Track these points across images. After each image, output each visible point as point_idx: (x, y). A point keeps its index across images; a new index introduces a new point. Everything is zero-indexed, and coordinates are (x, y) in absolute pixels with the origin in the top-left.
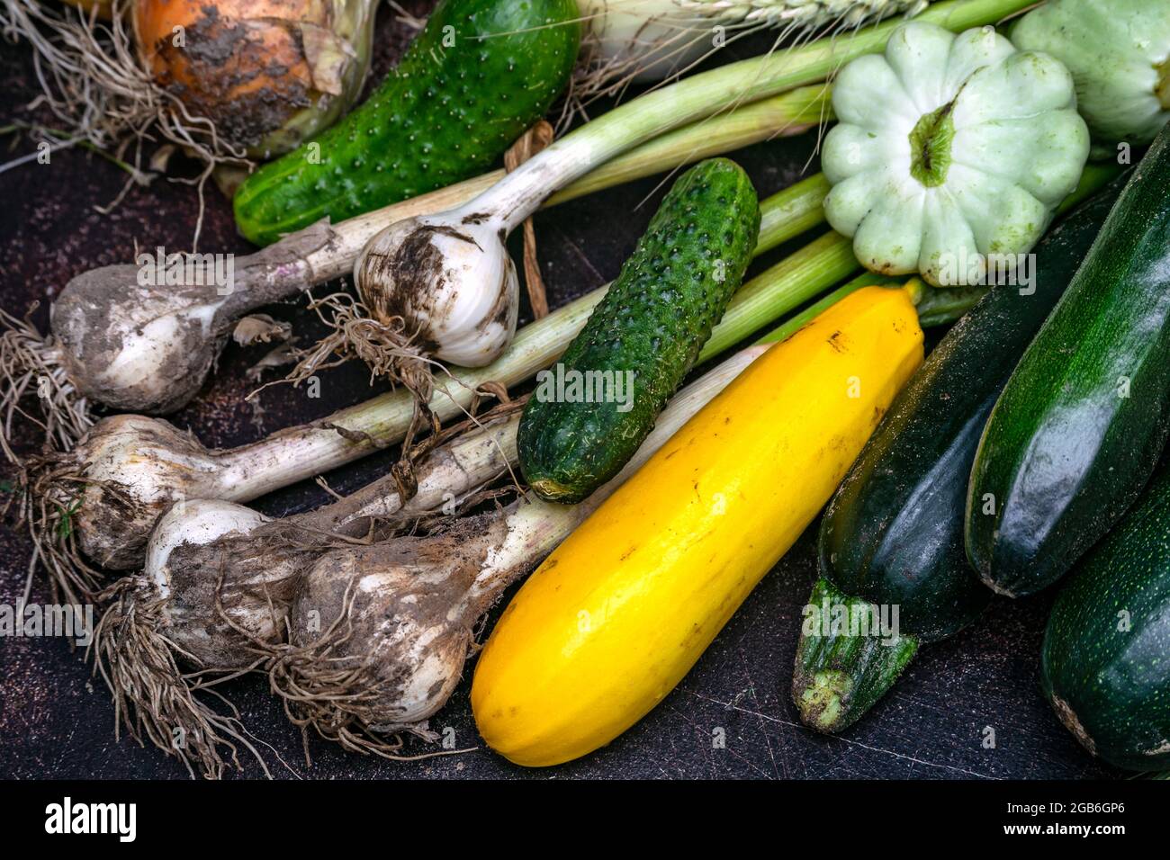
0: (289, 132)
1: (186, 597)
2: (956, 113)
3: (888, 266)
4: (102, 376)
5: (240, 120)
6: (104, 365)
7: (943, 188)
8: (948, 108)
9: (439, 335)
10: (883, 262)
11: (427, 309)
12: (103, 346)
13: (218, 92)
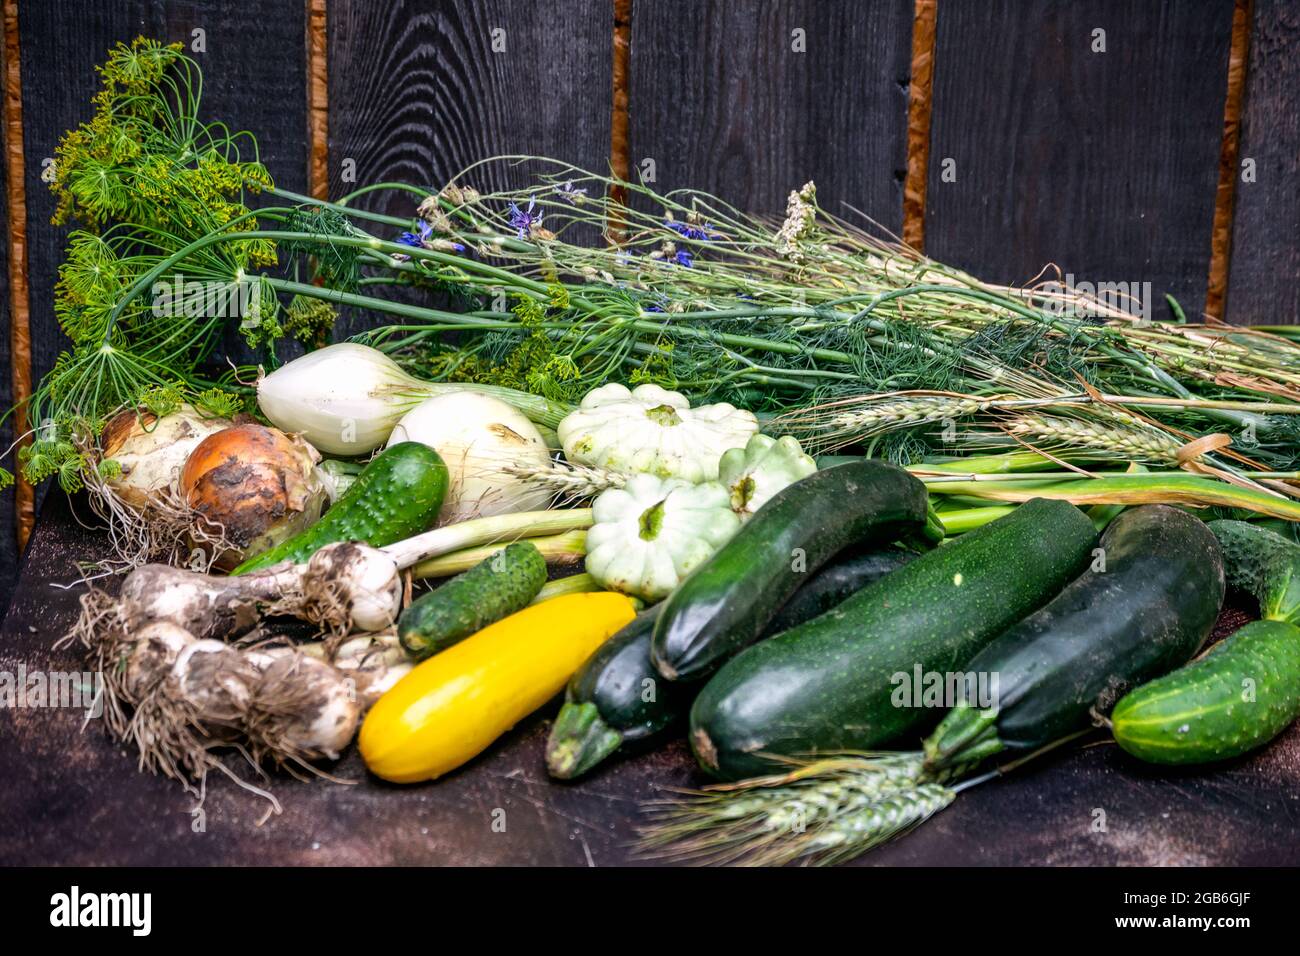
0: (268, 538)
1: (197, 674)
2: (665, 507)
3: (623, 581)
4: (150, 608)
5: (240, 525)
6: (152, 602)
7: (657, 540)
8: (661, 503)
9: (354, 592)
10: (621, 578)
11: (349, 575)
12: (154, 590)
13: (230, 504)
